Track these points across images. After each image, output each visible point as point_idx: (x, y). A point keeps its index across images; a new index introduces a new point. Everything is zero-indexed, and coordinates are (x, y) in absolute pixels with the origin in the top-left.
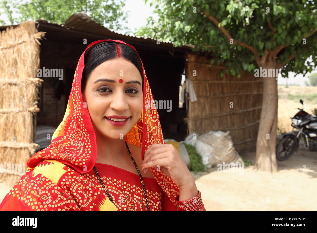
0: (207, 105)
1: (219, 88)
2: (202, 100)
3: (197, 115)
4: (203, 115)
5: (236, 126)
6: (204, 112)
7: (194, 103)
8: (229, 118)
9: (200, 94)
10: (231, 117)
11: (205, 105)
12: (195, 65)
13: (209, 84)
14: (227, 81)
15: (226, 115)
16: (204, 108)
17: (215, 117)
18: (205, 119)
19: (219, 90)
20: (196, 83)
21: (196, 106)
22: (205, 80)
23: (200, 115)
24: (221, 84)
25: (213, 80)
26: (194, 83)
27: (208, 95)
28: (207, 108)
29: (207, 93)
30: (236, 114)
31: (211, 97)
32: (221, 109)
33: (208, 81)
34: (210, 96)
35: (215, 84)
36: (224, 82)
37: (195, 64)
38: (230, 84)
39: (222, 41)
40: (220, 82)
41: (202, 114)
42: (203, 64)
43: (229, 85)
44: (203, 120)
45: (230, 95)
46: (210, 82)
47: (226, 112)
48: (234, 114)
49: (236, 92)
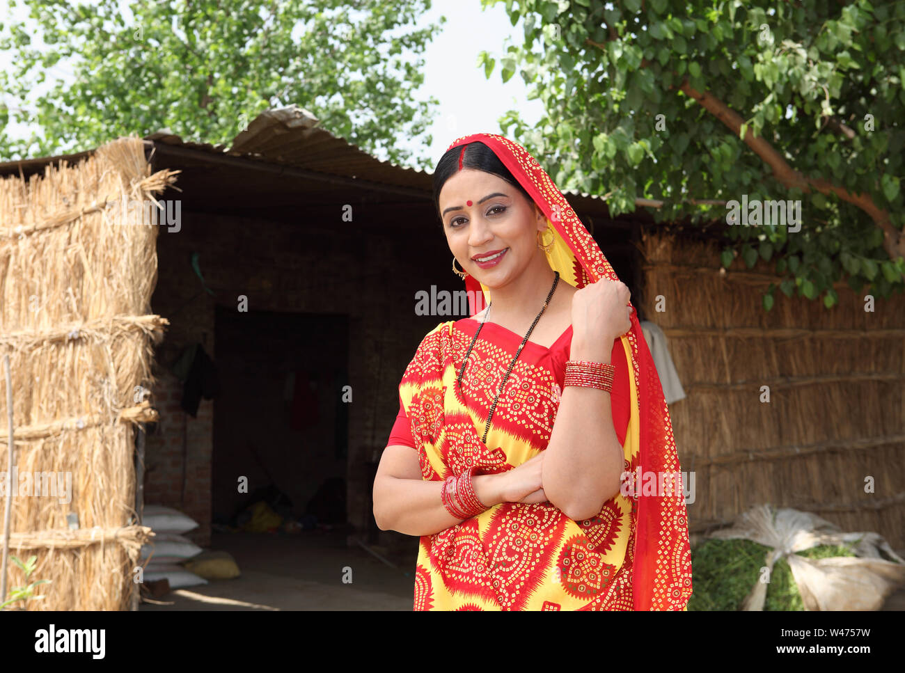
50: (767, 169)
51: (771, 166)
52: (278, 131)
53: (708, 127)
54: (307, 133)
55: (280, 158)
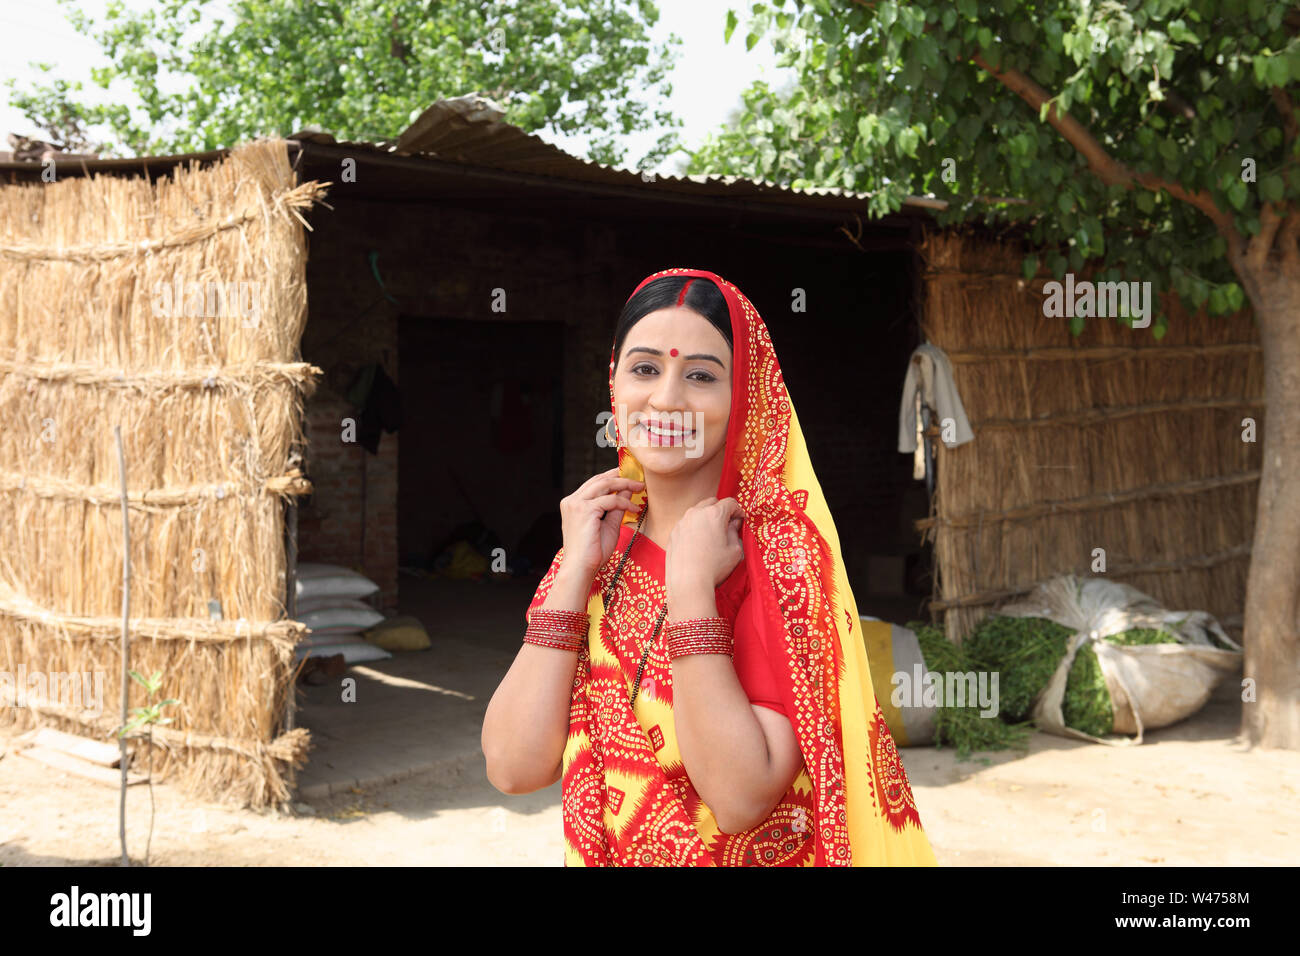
0: (1021, 461)
1: (1079, 382)
2: (998, 440)
3: (978, 506)
4: (1007, 504)
5: (1170, 557)
6: (1011, 492)
7: (960, 449)
8: (1132, 518)
9: (990, 413)
10: (1142, 515)
11: (1014, 458)
12: (963, 285)
13: (1029, 363)
14: (1120, 350)
15: (1118, 506)
16: (1011, 473)
17: (1061, 513)
18: (1016, 522)
19: (1080, 393)
20: (968, 364)
21: (973, 465)
22: (1012, 348)
23: (990, 505)
24: (1088, 361)
25: (1048, 347)
26: (957, 363)
27: (1029, 414)
28: (1024, 476)
29: (1020, 406)
30: (1170, 500)
31: (1042, 423)
32: (1091, 479)
33: (1026, 351)
34: (1035, 418)
35: (1058, 362)
36: (1103, 353)
37: (964, 277)
38: (1135, 361)
39: (1065, 178)
40: (1082, 355)
41: (999, 502)
42: (999, 277)
43: (1129, 366)
44: (1006, 527)
45: (1134, 411)
46: (1032, 356)
47: (1116, 493)
48: (1156, 499)
49: (1166, 401)
50: (1081, 162)
51: (1086, 158)
52: (455, 126)
53: (1007, 108)
54: (492, 129)
55: (461, 158)
